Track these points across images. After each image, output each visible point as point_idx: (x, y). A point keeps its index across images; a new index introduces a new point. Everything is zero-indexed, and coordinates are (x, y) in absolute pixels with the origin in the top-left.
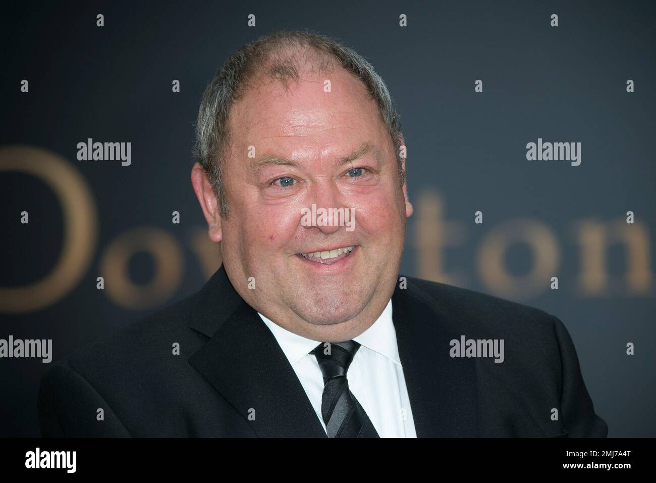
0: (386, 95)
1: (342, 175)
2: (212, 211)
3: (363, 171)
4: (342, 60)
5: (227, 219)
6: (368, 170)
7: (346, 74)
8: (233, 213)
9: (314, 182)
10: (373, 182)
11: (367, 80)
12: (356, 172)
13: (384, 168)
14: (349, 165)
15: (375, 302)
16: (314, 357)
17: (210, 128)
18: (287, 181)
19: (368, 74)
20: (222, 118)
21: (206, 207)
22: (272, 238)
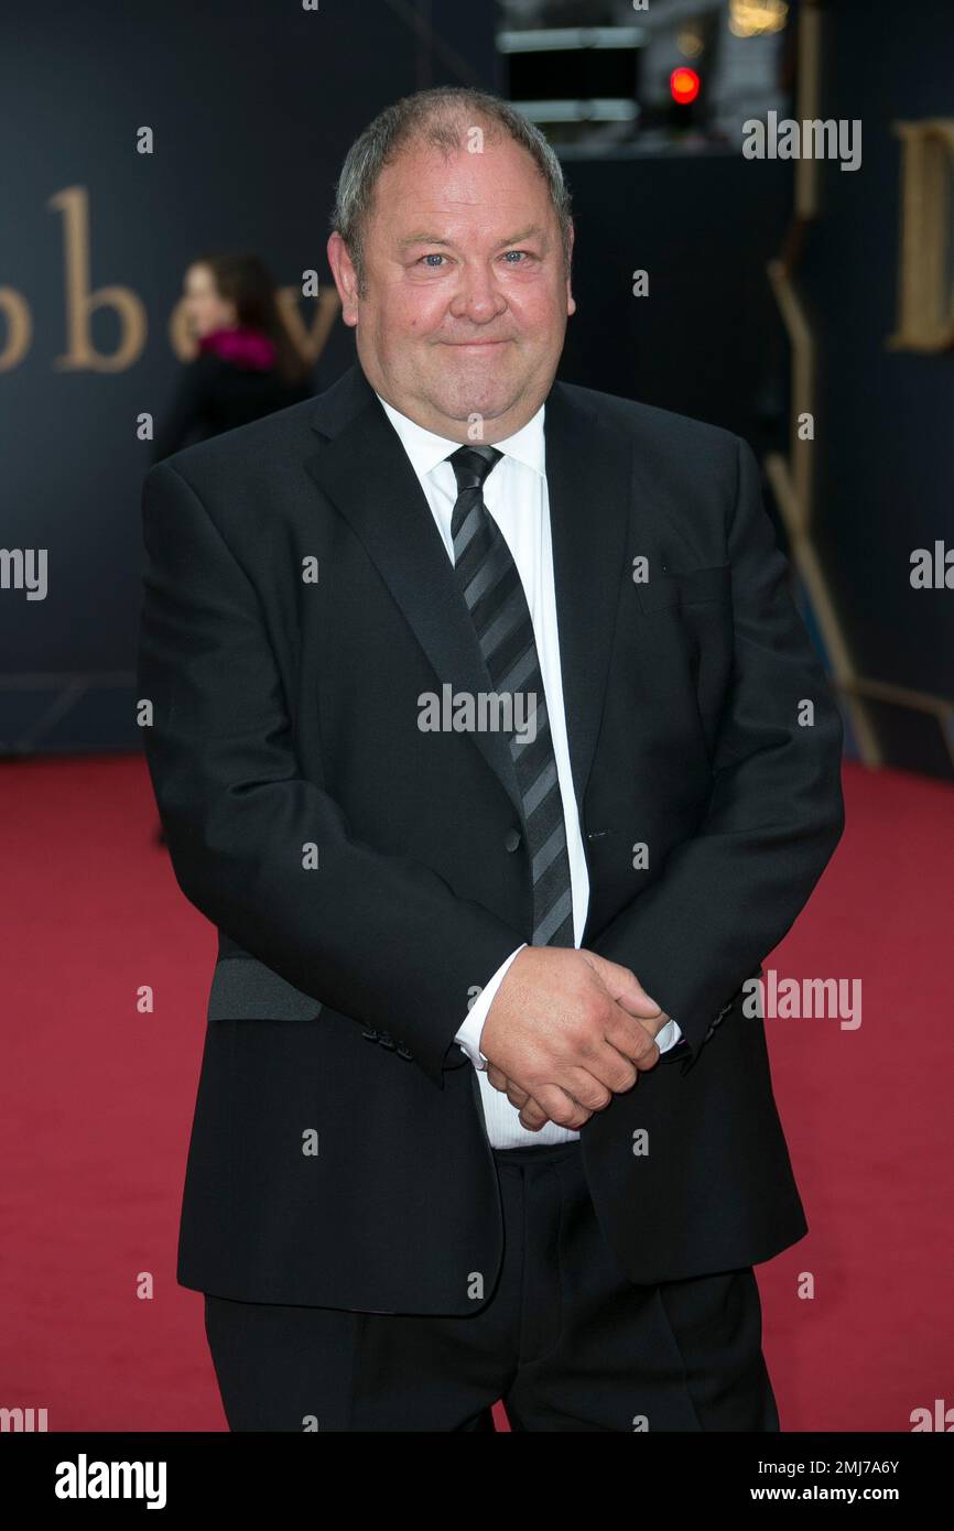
0: (558, 172)
1: (499, 259)
2: (348, 289)
3: (523, 256)
4: (511, 128)
5: (365, 299)
6: (529, 254)
7: (514, 144)
8: (372, 293)
9: (467, 263)
10: (534, 269)
11: (537, 153)
12: (513, 257)
13: (548, 256)
14: (510, 248)
15: (525, 403)
16: (449, 465)
17: (353, 193)
18: (433, 260)
19: (539, 148)
20: (368, 183)
21: (342, 283)
22: (414, 323)
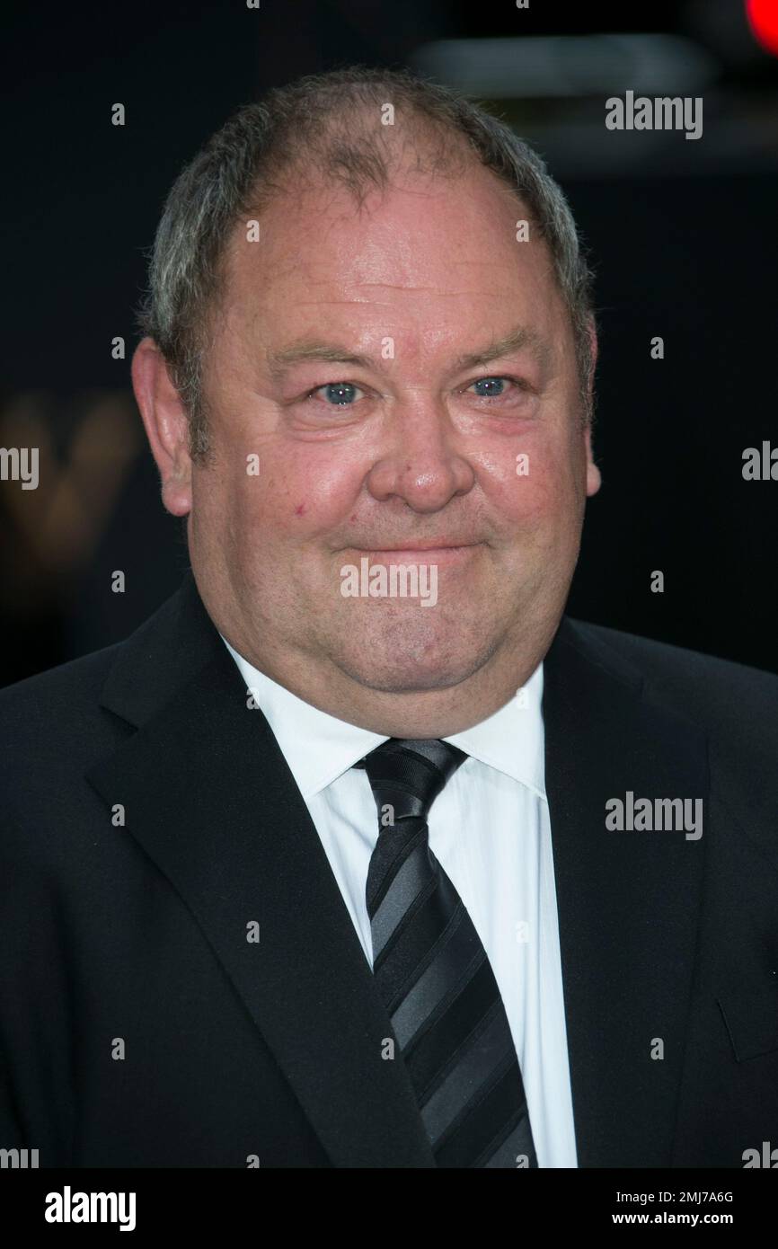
0: (567, 227)
1: (462, 389)
2: (172, 446)
3: (506, 384)
4: (482, 146)
5: (205, 466)
6: (518, 383)
7: (486, 177)
8: (219, 455)
9: (400, 399)
10: (526, 411)
12: (491, 386)
13: (551, 384)
14: (480, 371)
15: (508, 661)
16: (363, 777)
17: (183, 266)
18: (340, 393)
19: (534, 183)
20: (211, 246)
21: (159, 435)
22: (300, 511)
